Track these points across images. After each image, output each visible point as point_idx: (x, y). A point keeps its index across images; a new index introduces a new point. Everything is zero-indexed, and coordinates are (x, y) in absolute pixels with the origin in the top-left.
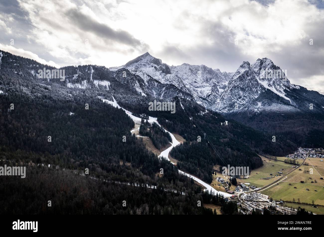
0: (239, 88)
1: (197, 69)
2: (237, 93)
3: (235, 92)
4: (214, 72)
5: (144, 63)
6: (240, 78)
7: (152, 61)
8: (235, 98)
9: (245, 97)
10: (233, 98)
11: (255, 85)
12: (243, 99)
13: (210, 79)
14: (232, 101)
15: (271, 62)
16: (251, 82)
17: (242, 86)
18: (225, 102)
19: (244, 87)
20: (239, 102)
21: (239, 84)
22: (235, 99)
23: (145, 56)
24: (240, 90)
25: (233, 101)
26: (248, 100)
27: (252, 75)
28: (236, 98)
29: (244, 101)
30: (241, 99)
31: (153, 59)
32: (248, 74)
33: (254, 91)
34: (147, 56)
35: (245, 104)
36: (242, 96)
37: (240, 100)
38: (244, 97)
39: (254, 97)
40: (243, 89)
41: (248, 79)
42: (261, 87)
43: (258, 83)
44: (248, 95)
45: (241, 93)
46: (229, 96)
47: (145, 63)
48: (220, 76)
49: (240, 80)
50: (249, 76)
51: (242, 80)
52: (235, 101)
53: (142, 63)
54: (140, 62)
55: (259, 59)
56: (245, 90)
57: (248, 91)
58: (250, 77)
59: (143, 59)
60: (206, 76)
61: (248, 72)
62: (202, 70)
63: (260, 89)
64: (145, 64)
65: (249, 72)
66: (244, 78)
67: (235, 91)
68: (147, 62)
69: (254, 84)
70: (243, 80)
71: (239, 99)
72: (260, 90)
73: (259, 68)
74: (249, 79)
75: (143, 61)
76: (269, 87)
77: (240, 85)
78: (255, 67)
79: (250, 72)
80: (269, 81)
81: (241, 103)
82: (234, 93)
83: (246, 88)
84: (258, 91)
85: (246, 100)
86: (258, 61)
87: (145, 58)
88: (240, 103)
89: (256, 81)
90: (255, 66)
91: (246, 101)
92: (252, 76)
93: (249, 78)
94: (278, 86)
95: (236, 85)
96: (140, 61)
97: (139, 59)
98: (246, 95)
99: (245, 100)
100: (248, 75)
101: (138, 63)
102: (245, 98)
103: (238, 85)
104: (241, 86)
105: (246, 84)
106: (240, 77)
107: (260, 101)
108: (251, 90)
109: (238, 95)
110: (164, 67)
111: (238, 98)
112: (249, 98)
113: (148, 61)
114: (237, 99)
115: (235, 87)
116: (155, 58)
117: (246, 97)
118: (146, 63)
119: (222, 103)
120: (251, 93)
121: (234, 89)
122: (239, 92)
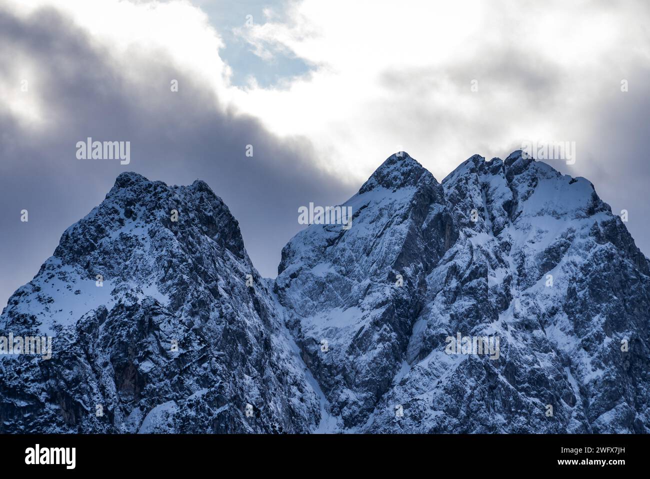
15: (601, 217)
41: (146, 429)
65: (171, 329)
73: (387, 291)
78: (321, 285)
79: (180, 335)
86: (382, 195)
90: (323, 270)
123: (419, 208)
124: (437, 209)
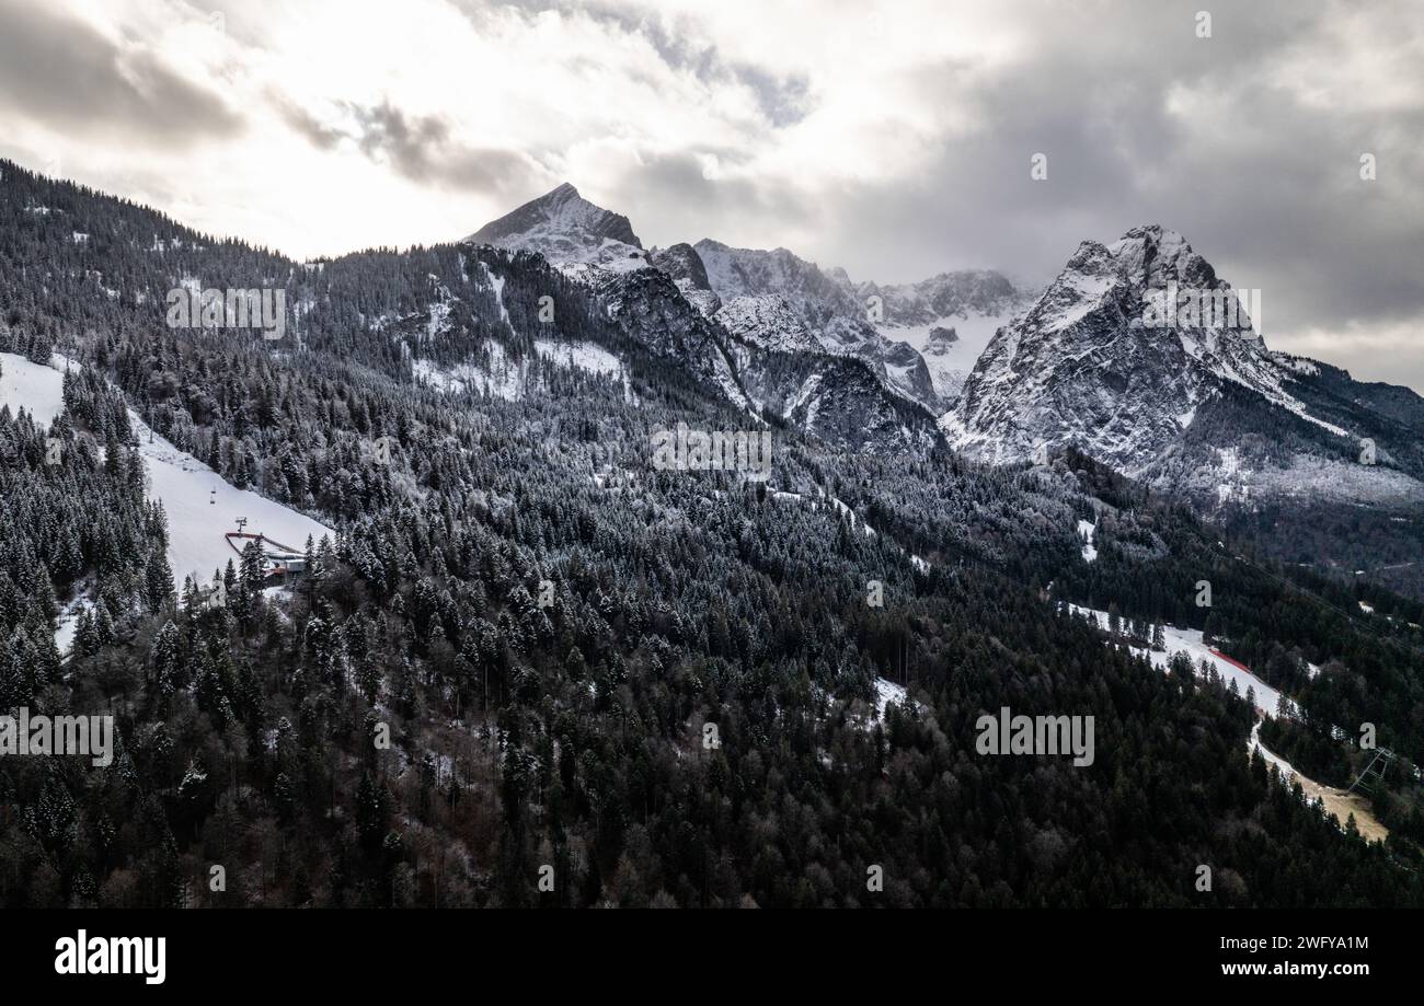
0: (1095, 373)
1: (759, 269)
2: (1083, 399)
3: (1073, 391)
4: (827, 281)
5: (562, 238)
6: (1097, 323)
7: (599, 225)
8: (1076, 420)
9: (1127, 416)
10: (1065, 424)
11: (1167, 358)
12: (1119, 430)
13: (824, 314)
14: (1061, 436)
16: (1144, 343)
17: (1109, 362)
18: (1027, 443)
19: (1120, 368)
20: (1100, 445)
21: (1094, 353)
22: (1077, 425)
23: (559, 200)
24: (1098, 381)
25: (1068, 436)
26: (1146, 433)
28: (1080, 423)
29: (1122, 440)
30: (1107, 427)
31: (600, 218)
32: (1129, 306)
33: (1170, 389)
34: (570, 201)
35: (1132, 453)
36: (1111, 412)
37: (1101, 433)
38: (1120, 416)
39: (1175, 421)
40: (1113, 380)
42: (1195, 370)
44: (1142, 408)
45: (1106, 397)
46: (1044, 410)
47: (564, 234)
48: (852, 302)
49: (1097, 334)
51: (1105, 332)
52: (1079, 437)
53: (550, 238)
54: (540, 232)
56: (1125, 386)
57: (1142, 391)
59: (550, 215)
60: (802, 300)
62: (784, 273)
63: (1194, 377)
64: (568, 239)
66: (1115, 323)
67: (1075, 385)
68: (576, 233)
69: (1163, 354)
70: (1110, 332)
71: (1096, 430)
72: (1195, 383)
73: (1142, 271)
75: (553, 224)
76: (1210, 366)
77: (1096, 359)
81: (1110, 450)
82: (1067, 395)
83: (1129, 375)
84: (1187, 391)
85: (1137, 433)
87: (561, 212)
88: (1105, 447)
91: (1135, 439)
95: (1077, 359)
96: (537, 227)
97: (534, 215)
98: (1133, 408)
99: (1128, 433)
100: (1129, 311)
101: (529, 235)
102: (1127, 422)
103: (1086, 357)
104: (1104, 365)
105: (1128, 355)
106: (1096, 317)
107: (1223, 442)
108: (1155, 384)
109: (1093, 409)
110: (682, 260)
111: (1091, 421)
112: (1149, 425)
113: (576, 226)
114: (1089, 428)
115: (1072, 367)
116: (610, 213)
117: (1132, 420)
118: (570, 234)
119: (1009, 448)
120: (1158, 397)
121: (1069, 376)
122: (1094, 391)
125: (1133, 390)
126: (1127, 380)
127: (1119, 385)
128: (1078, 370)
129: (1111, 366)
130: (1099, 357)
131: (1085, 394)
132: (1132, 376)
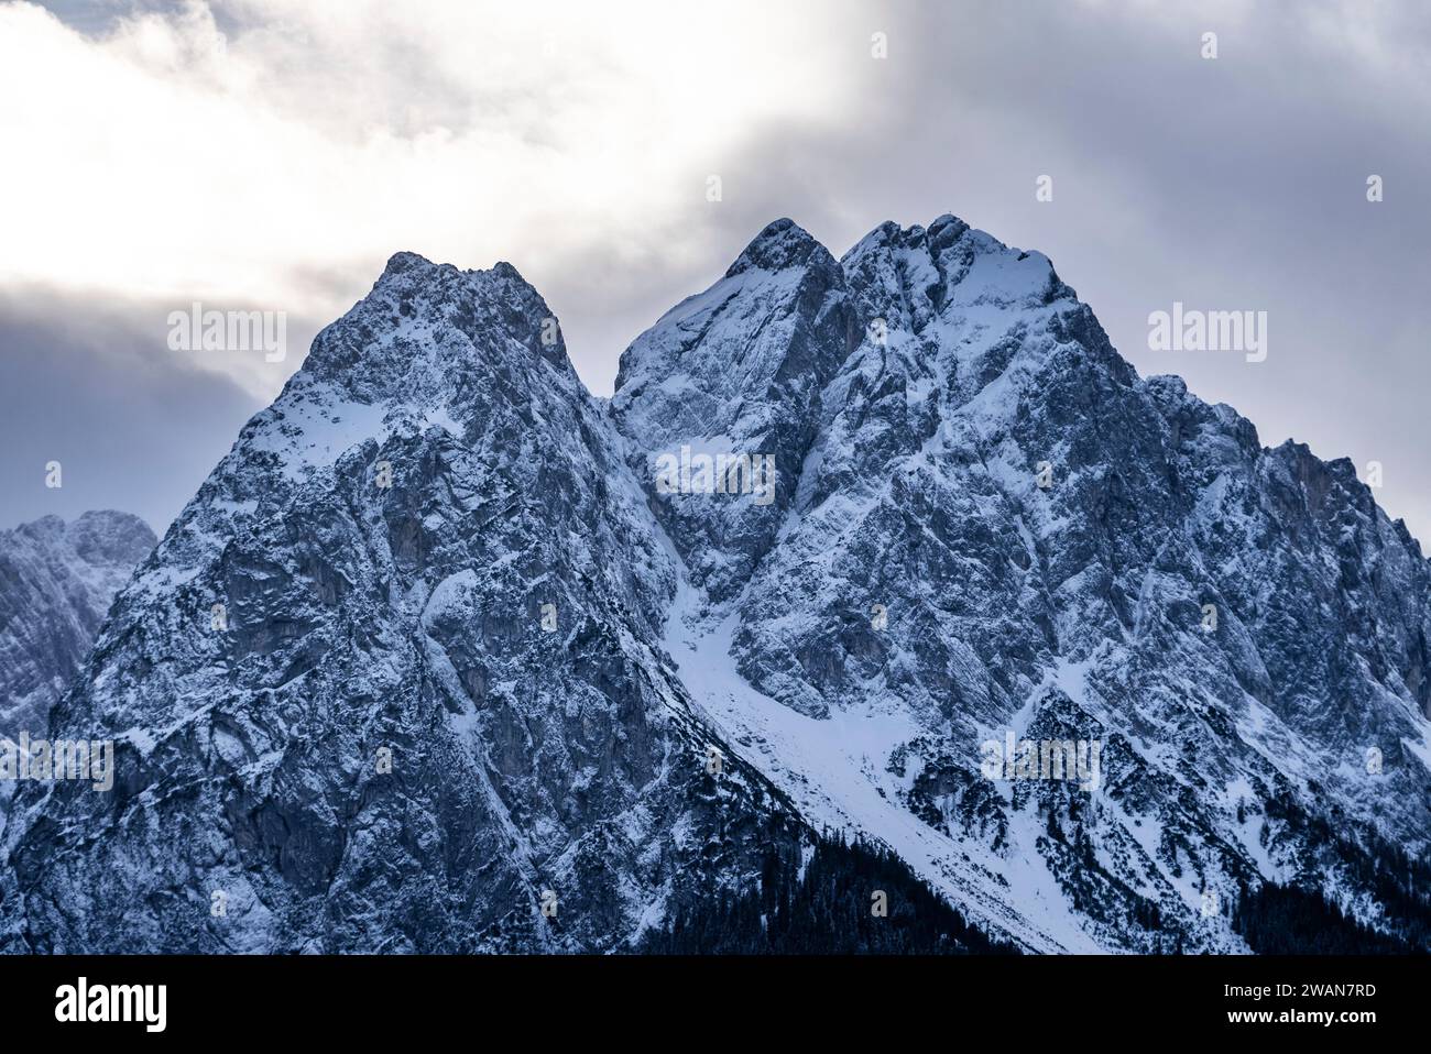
0: (211, 804)
6: (248, 586)
11: (555, 739)
15: (1062, 306)
16: (473, 676)
17: (276, 757)
19: (313, 781)
24: (219, 843)
27: (514, 542)
32: (433, 522)
33: (543, 879)
41: (434, 610)
43: (633, 711)
49: (248, 631)
50: (447, 567)
51: (282, 625)
55: (778, 245)
57: (396, 882)
58: (468, 578)
61: (434, 466)
63: (681, 830)
65: (467, 470)
66: (335, 588)
67: (120, 861)
69: (536, 726)
70: (305, 625)
72: (670, 854)
73: (767, 413)
74: (446, 627)
76: (934, 818)
77: (227, 745)
78: (675, 406)
79: (480, 478)
80: (954, 701)
83: (349, 813)
84: (626, 887)
86: (759, 279)
89: (580, 667)
90: (677, 384)
92: (507, 558)
93: (455, 592)
94: (1140, 805)
95: (149, 746)
100: (427, 540)
103: (186, 738)
104: (250, 771)
105: (352, 724)
106: (248, 560)
120: (465, 909)
121: (106, 821)
122: (195, 883)
123: (808, 298)
124: (834, 297)
125: (362, 880)
126: (340, 834)
127: (304, 858)
128: (145, 795)
129: (277, 773)
130: (242, 735)
131: (154, 900)
132: (366, 817)
